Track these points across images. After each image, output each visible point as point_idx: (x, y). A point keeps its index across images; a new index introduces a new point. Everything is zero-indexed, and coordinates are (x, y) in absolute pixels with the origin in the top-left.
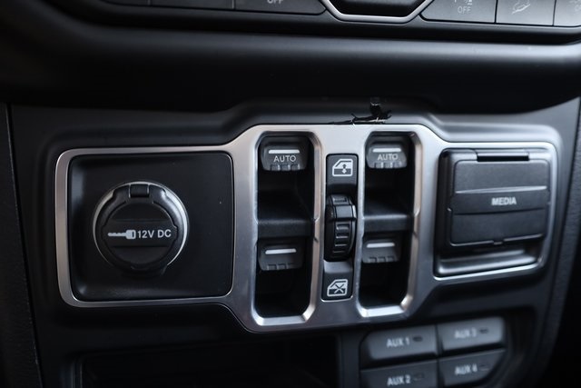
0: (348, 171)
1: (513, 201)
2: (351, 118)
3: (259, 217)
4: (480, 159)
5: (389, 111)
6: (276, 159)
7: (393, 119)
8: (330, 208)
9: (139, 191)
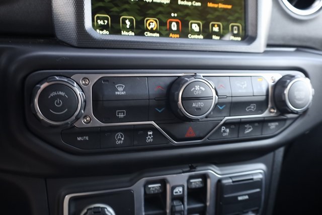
0: (180, 192)
1: (247, 197)
2: (181, 171)
3: (145, 211)
4: (233, 182)
5: (197, 166)
6: (151, 189)
7: (198, 168)
8: (172, 207)
9: (97, 210)
